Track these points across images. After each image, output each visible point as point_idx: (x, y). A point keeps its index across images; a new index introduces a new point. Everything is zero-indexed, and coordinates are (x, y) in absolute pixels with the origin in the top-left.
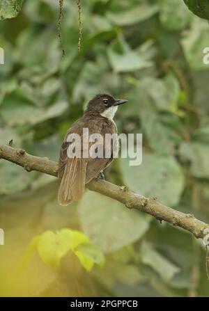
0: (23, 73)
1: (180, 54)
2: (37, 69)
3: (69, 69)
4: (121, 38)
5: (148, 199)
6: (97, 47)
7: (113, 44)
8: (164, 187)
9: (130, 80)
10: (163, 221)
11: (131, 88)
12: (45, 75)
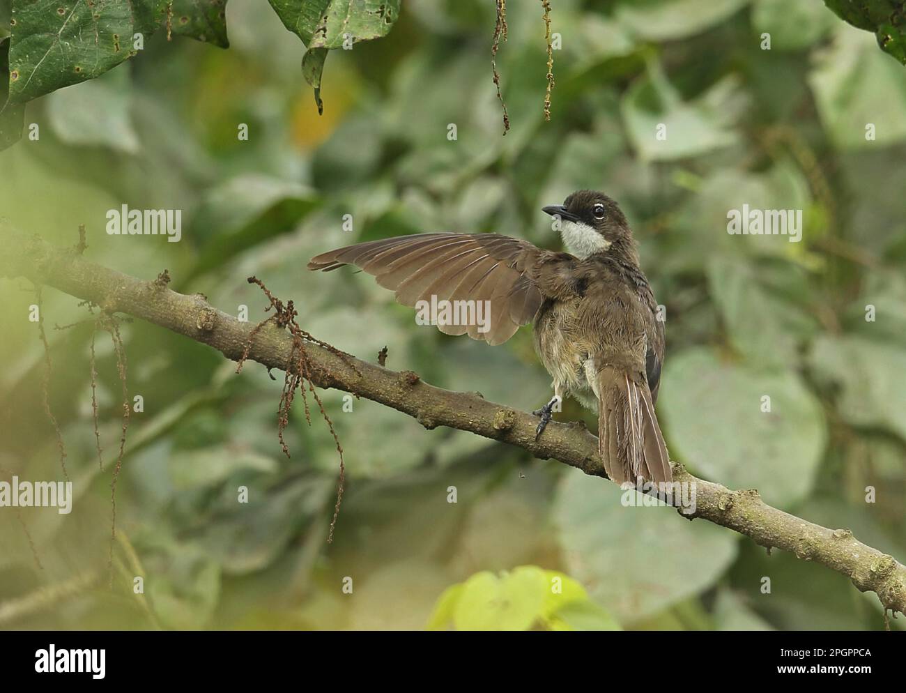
0: (409, 166)
1: (808, 109)
2: (444, 155)
3: (525, 153)
4: (655, 74)
5: (735, 493)
6: (596, 96)
7: (636, 89)
8: (772, 453)
9: (682, 179)
10: (773, 549)
11: (682, 198)
12: (464, 171)
